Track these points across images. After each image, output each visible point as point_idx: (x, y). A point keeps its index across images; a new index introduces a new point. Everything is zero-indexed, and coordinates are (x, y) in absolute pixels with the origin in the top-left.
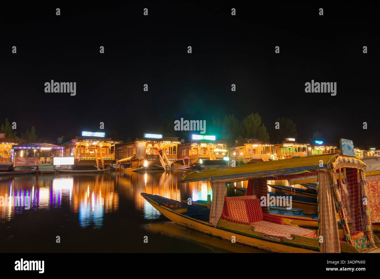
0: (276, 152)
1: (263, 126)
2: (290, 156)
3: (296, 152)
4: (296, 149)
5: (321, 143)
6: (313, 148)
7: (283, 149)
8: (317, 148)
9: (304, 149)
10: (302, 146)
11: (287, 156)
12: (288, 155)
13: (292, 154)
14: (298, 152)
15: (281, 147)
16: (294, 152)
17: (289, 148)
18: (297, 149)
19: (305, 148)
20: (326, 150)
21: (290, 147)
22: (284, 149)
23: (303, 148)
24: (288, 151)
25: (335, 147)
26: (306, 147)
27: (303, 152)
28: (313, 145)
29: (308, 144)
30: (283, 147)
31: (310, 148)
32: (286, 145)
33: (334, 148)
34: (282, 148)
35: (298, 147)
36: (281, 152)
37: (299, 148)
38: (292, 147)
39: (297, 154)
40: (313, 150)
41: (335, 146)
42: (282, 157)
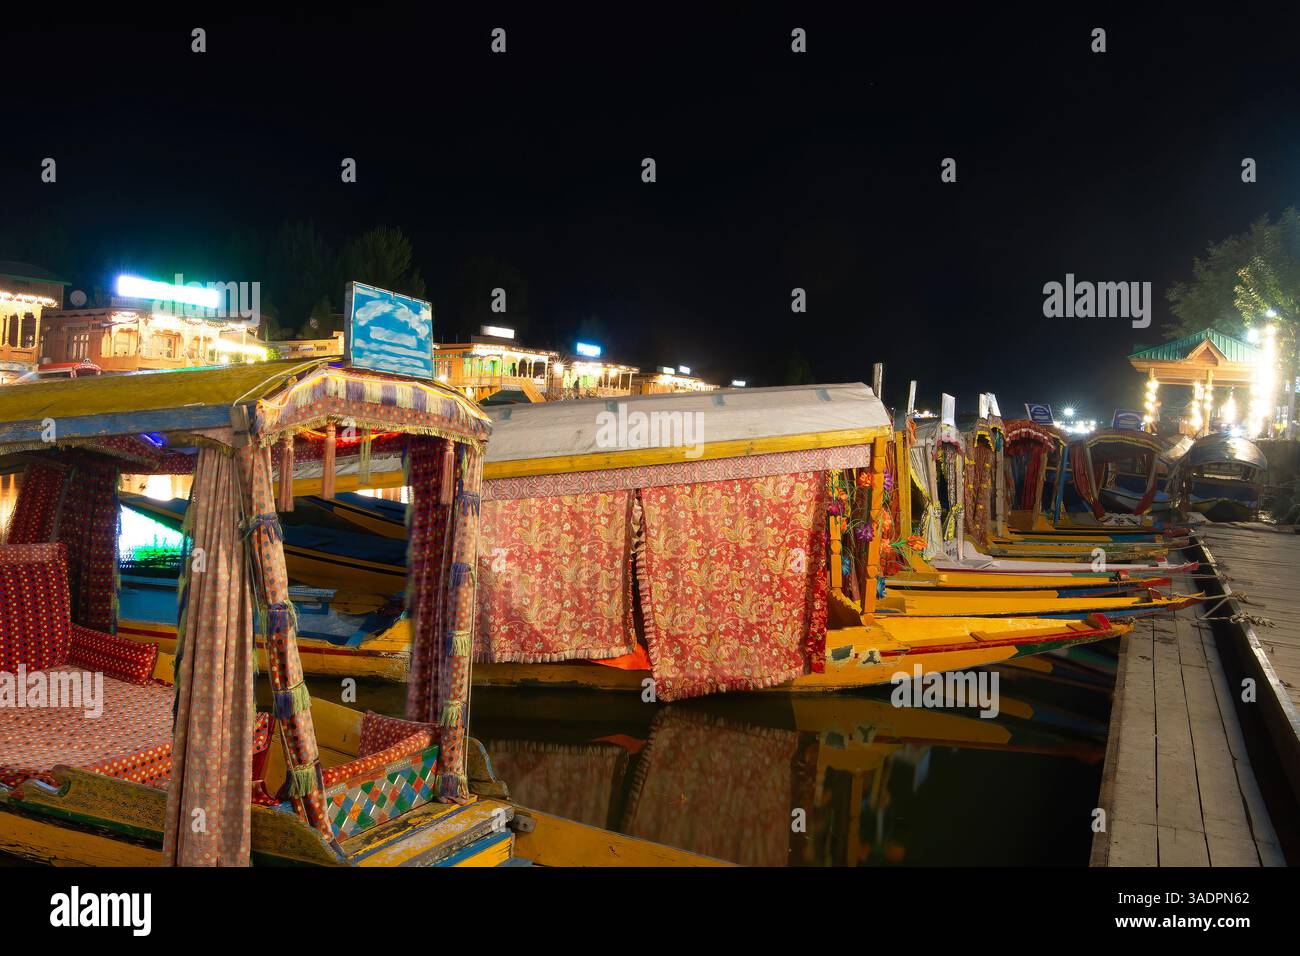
0: (446, 369)
1: (416, 276)
2: (491, 387)
3: (515, 375)
4: (514, 364)
5: (593, 350)
6: (568, 367)
7: (471, 363)
8: (579, 368)
9: (539, 369)
10: (533, 357)
11: (482, 388)
12: (486, 382)
13: (496, 382)
14: (520, 376)
15: (465, 355)
16: (507, 372)
17: (494, 362)
18: (517, 367)
19: (544, 363)
20: (607, 376)
21: (494, 358)
22: (476, 361)
23: (535, 364)
24: (488, 369)
25: (635, 370)
26: (547, 362)
27: (534, 377)
28: (569, 356)
29: (554, 350)
30: (472, 356)
31: (558, 368)
32: (479, 349)
33: (631, 373)
34: (467, 360)
35: (519, 361)
36: (465, 372)
37: (523, 363)
38: (500, 356)
39: (515, 384)
40: (567, 372)
41: (635, 366)
42: (465, 388)
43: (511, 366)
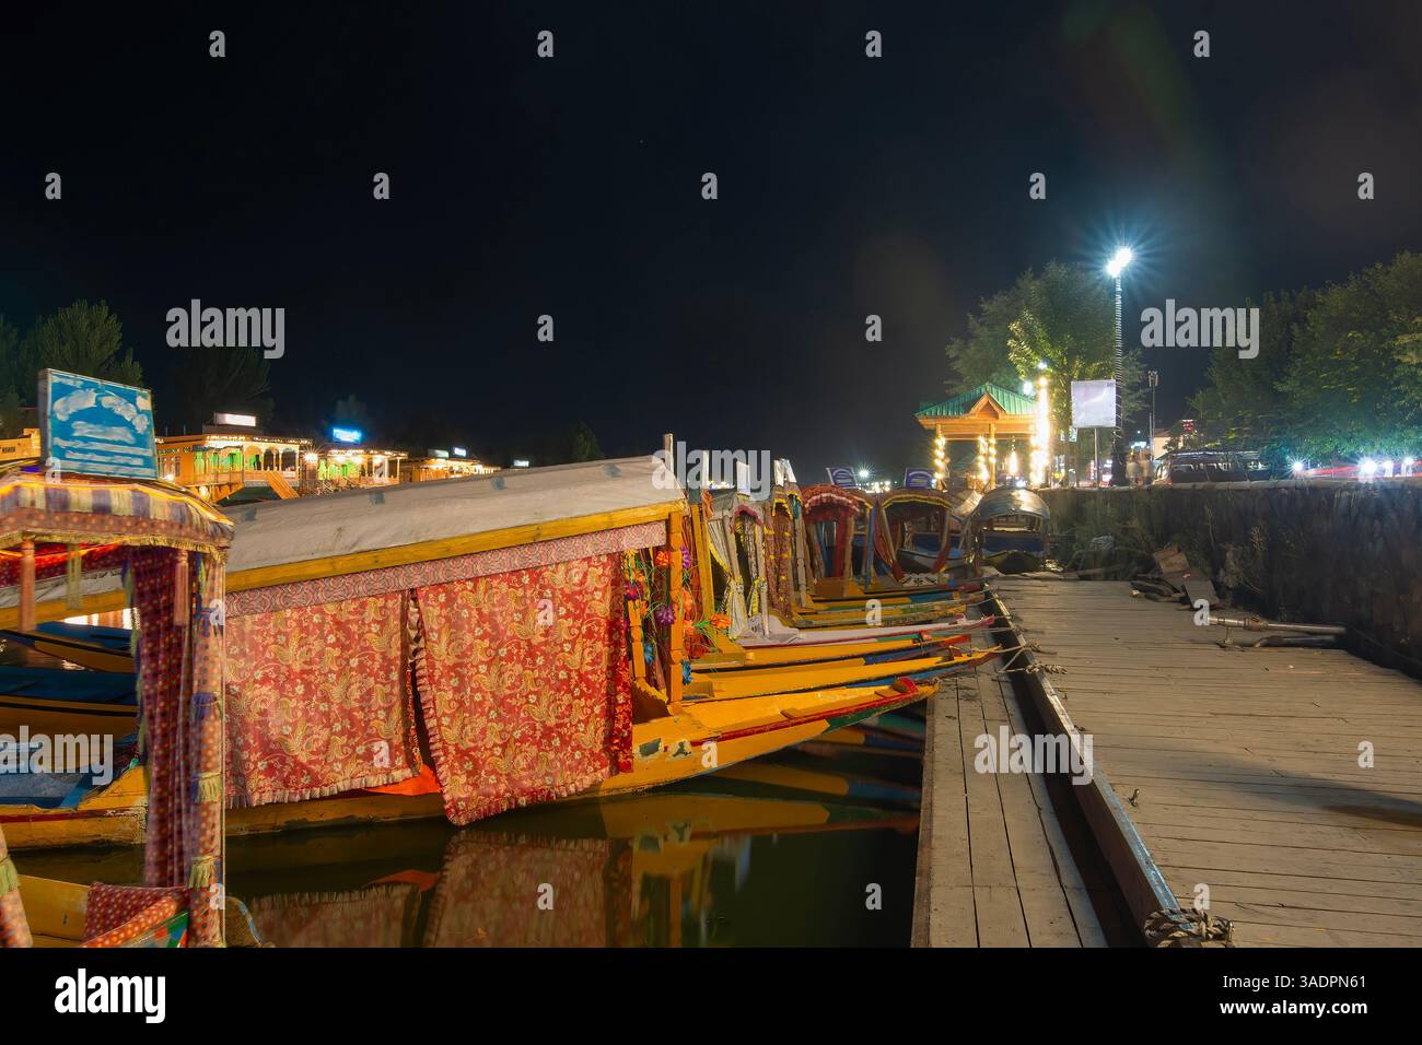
0: (173, 467)
1: (129, 359)
2: (230, 485)
3: (259, 468)
4: (258, 456)
5: (352, 436)
6: (324, 455)
7: (204, 458)
8: (338, 456)
9: (288, 460)
10: (280, 447)
11: (220, 486)
12: (224, 479)
13: (237, 478)
14: (265, 469)
15: (196, 449)
16: (249, 467)
17: (232, 455)
18: (261, 459)
19: (294, 453)
20: (370, 464)
21: (234, 451)
22: (210, 456)
23: (283, 454)
24: (226, 463)
25: (403, 456)
26: (297, 451)
27: (283, 469)
28: (325, 444)
29: (306, 437)
30: (205, 450)
31: (311, 458)
32: (214, 441)
33: (399, 458)
34: (199, 454)
35: (264, 451)
36: (197, 469)
37: (269, 454)
38: (240, 448)
39: (259, 479)
40: (323, 462)
41: (401, 451)
42: (198, 488)
43: (254, 459)
